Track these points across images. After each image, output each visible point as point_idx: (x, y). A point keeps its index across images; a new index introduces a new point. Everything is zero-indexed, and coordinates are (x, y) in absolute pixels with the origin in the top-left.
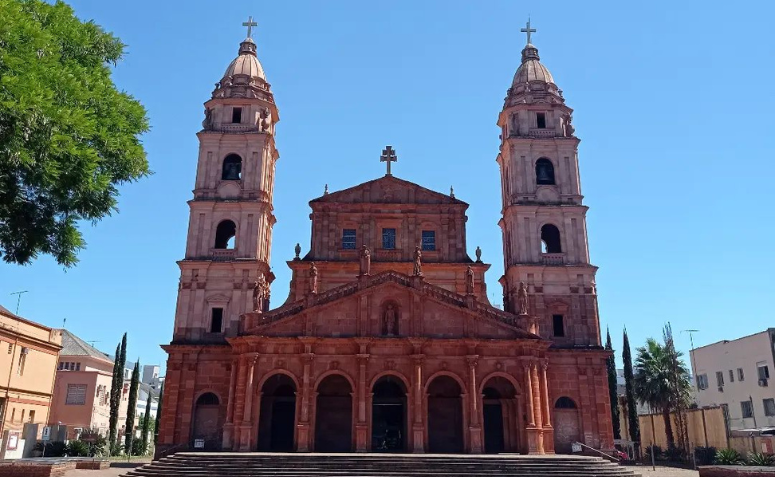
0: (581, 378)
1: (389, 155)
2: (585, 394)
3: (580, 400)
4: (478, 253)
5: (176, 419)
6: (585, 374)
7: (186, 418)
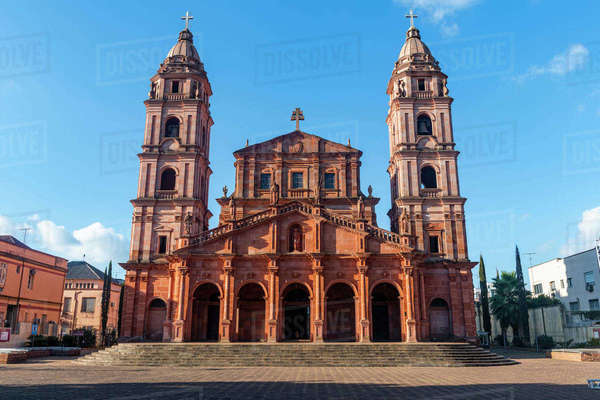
0: (452, 283)
1: (298, 115)
2: (455, 296)
3: (450, 301)
4: (370, 190)
5: (133, 318)
6: (454, 280)
7: (140, 317)
